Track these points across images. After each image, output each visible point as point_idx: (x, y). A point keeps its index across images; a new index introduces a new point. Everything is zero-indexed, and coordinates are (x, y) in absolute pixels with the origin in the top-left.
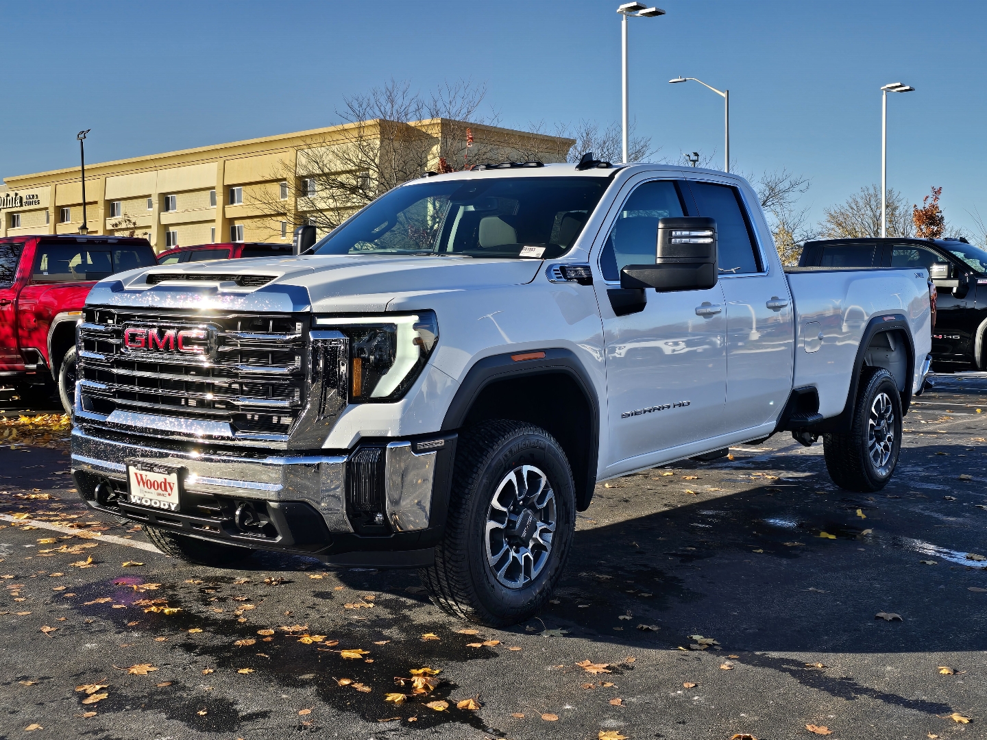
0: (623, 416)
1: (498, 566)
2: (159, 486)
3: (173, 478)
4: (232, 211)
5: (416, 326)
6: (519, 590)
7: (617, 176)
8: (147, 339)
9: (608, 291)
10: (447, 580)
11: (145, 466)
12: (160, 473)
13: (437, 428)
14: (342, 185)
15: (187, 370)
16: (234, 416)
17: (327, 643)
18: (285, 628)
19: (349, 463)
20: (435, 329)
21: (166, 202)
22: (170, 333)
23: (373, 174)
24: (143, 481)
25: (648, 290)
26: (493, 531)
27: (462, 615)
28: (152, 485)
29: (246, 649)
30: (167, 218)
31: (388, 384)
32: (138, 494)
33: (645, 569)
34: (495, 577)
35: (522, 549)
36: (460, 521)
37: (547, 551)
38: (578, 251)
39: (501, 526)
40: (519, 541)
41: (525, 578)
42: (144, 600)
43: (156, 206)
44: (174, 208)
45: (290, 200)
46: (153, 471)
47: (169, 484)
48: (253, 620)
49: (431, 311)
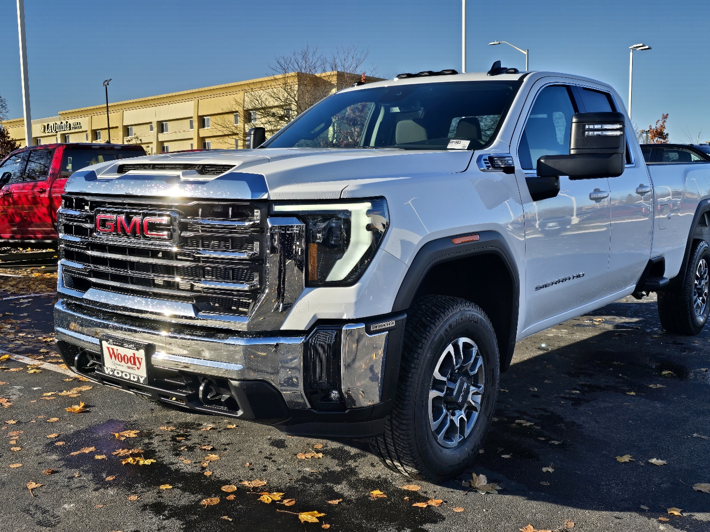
0: (537, 289)
1: (438, 431)
2: (129, 360)
3: (141, 354)
4: (204, 133)
5: (369, 213)
6: (456, 448)
7: (525, 80)
8: (116, 223)
9: (526, 178)
10: (394, 446)
11: (116, 342)
12: (130, 348)
13: (388, 309)
14: (274, 115)
15: (154, 254)
16: (197, 298)
17: (285, 502)
18: (246, 483)
19: (306, 345)
20: (386, 213)
21: (161, 127)
22: (137, 219)
23: (294, 107)
24: (114, 355)
25: (561, 178)
26: (435, 399)
27: (407, 474)
28: (123, 358)
29: (211, 508)
30: (162, 137)
31: (342, 269)
32: (111, 366)
33: (546, 414)
34: (436, 439)
35: (457, 412)
36: (407, 394)
37: (477, 411)
38: (500, 143)
39: (442, 394)
40: (456, 406)
41: (460, 437)
42: (123, 449)
43: (155, 129)
44: (167, 131)
45: (240, 124)
46: (124, 347)
47: (138, 358)
48: (218, 473)
49: (382, 198)
